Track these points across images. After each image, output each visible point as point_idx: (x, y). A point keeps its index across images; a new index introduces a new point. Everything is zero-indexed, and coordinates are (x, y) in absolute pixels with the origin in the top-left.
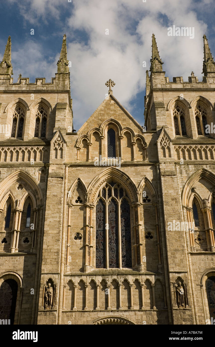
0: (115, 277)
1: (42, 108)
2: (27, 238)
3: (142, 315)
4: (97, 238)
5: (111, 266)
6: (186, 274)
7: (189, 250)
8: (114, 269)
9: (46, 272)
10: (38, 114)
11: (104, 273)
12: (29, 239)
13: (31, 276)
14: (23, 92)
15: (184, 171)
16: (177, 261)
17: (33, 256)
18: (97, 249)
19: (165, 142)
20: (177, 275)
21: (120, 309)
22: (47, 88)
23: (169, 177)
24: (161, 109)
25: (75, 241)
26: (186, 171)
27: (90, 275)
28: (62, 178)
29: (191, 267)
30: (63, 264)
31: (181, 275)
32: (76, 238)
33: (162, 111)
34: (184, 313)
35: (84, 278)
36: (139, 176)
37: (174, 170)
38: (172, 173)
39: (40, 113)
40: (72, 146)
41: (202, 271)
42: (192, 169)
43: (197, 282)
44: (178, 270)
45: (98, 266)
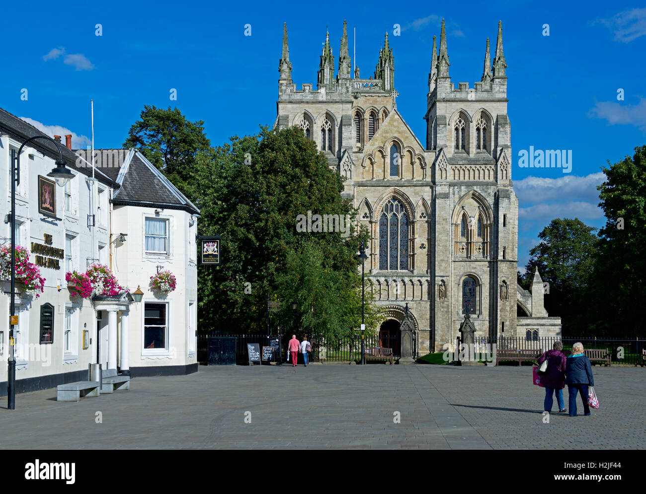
0: (395, 278)
1: (327, 118)
3: (413, 304)
4: (380, 246)
5: (391, 268)
6: (448, 278)
7: (453, 258)
8: (394, 271)
10: (323, 125)
11: (387, 274)
14: (307, 103)
15: (456, 192)
16: (442, 268)
18: (380, 255)
19: (443, 164)
20: (441, 278)
21: (398, 300)
22: (331, 97)
23: (443, 199)
24: (443, 126)
26: (458, 192)
27: (374, 276)
28: (352, 199)
29: (453, 272)
31: (444, 278)
33: (443, 128)
34: (443, 303)
35: (371, 278)
36: (417, 196)
37: (448, 191)
38: (446, 196)
39: (325, 124)
40: (358, 165)
41: (461, 274)
42: (464, 191)
43: (456, 282)
44: (442, 275)
45: (381, 268)
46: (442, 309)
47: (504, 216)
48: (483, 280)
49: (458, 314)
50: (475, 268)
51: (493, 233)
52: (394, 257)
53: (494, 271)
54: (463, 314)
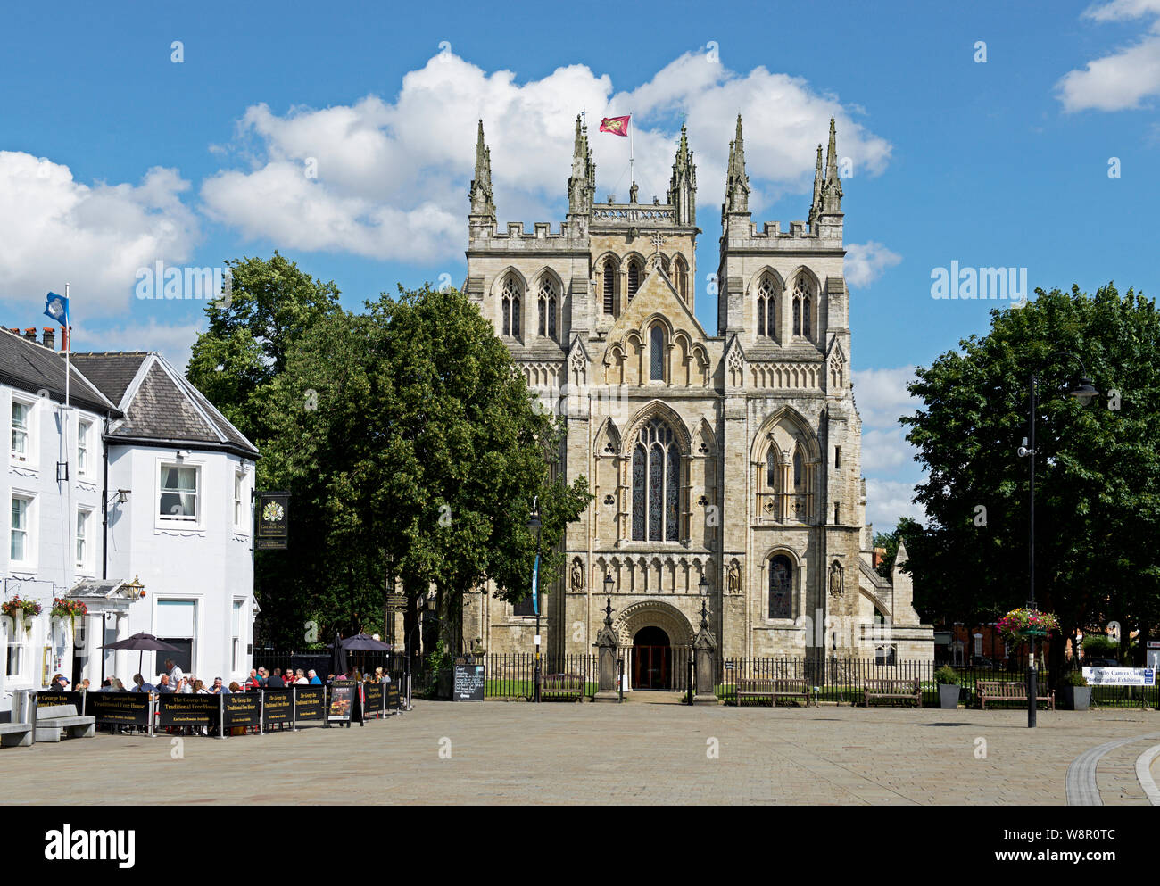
0: (657, 555)
1: (547, 281)
3: (686, 600)
4: (633, 500)
5: (651, 538)
6: (745, 555)
7: (753, 522)
8: (656, 543)
9: (571, 549)
10: (542, 293)
11: (644, 549)
14: (516, 255)
15: (759, 408)
16: (734, 538)
18: (633, 516)
19: (736, 361)
20: (732, 556)
21: (662, 593)
22: (553, 245)
23: (736, 422)
24: (737, 295)
25: (606, 506)
26: (762, 408)
27: (625, 551)
28: (587, 420)
29: (752, 546)
30: (591, 538)
31: (737, 557)
32: (606, 502)
33: (737, 299)
34: (736, 599)
35: (617, 556)
36: (694, 414)
37: (744, 408)
38: (741, 416)
39: (544, 291)
40: (598, 361)
41: (767, 548)
42: (771, 406)
43: (758, 563)
44: (733, 550)
45: (635, 538)
46: (734, 610)
47: (837, 449)
48: (802, 560)
49: (762, 617)
50: (790, 540)
51: (819, 478)
52: (657, 520)
53: (820, 545)
54: (770, 617)
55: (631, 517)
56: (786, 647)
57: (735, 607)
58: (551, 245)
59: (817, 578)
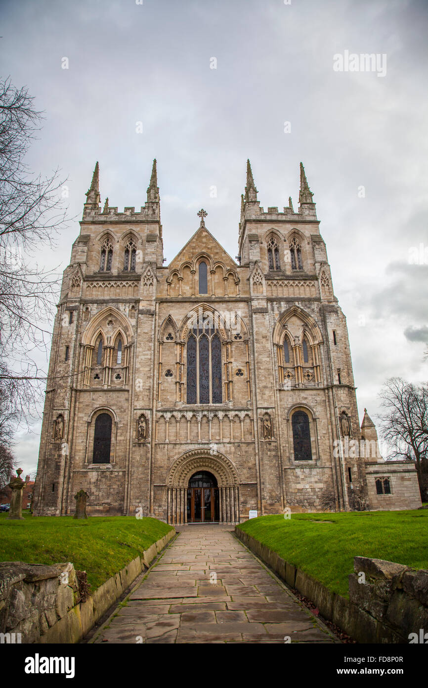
0: (205, 413)
1: (131, 240)
2: (119, 375)
3: (230, 447)
4: (188, 374)
5: (201, 402)
6: (274, 410)
7: (278, 386)
8: (204, 405)
9: (138, 407)
10: (127, 246)
11: (195, 408)
12: (121, 375)
13: (125, 411)
14: (112, 223)
15: (276, 308)
16: (265, 397)
17: (126, 393)
18: (188, 386)
19: (257, 278)
20: (265, 411)
21: (210, 442)
22: (136, 218)
23: (261, 314)
24: (255, 242)
25: (167, 378)
26: (278, 308)
27: (180, 411)
28: (153, 315)
29: (279, 402)
30: (155, 400)
31: (269, 411)
32: (167, 375)
34: (270, 444)
35: (175, 413)
37: (266, 306)
38: (263, 311)
39: (129, 245)
40: (163, 281)
41: (289, 406)
42: (284, 306)
43: (284, 417)
44: (266, 406)
45: (188, 403)
46: (269, 453)
47: (334, 332)
48: (317, 414)
49: (290, 459)
50: (306, 398)
51: (323, 354)
52: (204, 388)
53: (329, 401)
54: (295, 460)
55: (185, 386)
56: (311, 482)
57: (270, 450)
58: (134, 218)
59: (330, 427)
